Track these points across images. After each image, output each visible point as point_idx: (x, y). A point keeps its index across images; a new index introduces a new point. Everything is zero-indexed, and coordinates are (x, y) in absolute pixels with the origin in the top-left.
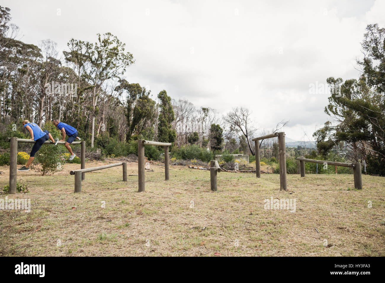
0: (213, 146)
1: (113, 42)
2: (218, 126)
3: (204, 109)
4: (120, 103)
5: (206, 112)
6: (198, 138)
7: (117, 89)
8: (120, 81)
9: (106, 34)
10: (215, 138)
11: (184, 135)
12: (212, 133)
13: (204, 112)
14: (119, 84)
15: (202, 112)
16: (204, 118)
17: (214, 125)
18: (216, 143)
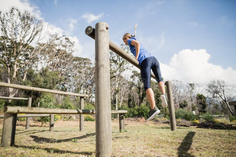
0: (200, 110)
1: (126, 49)
2: (202, 95)
3: (191, 85)
4: (134, 85)
5: (193, 86)
6: (187, 105)
7: (132, 77)
8: (133, 72)
9: (121, 45)
10: (201, 104)
11: (178, 102)
12: (198, 100)
13: (191, 86)
14: (133, 74)
15: (189, 86)
16: (191, 91)
17: (199, 94)
18: (201, 108)
